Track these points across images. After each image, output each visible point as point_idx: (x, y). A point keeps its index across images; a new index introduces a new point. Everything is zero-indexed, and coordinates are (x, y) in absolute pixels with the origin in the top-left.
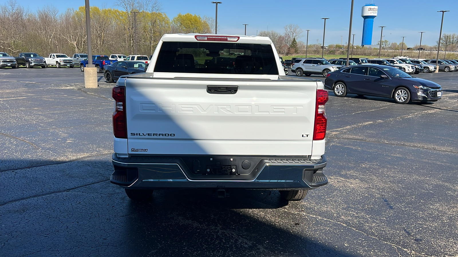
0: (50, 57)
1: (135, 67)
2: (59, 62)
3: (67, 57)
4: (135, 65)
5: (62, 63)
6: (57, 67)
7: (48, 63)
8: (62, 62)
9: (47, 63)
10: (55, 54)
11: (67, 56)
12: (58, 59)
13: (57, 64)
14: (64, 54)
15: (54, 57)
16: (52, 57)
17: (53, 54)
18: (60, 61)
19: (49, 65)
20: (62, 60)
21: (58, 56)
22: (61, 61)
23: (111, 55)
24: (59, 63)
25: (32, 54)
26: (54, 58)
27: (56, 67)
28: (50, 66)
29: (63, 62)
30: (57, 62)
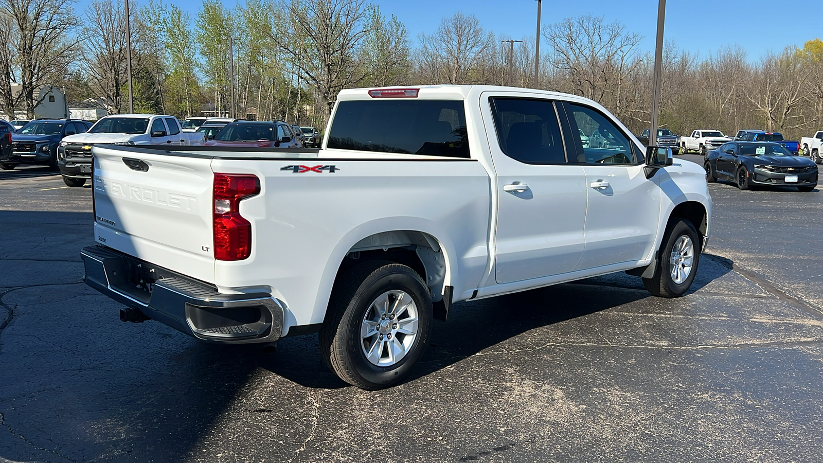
0: (693, 137)
1: (757, 153)
2: (704, 144)
3: (722, 136)
4: (757, 149)
5: (709, 147)
6: (701, 153)
7: (687, 145)
8: (709, 144)
9: (686, 147)
10: (700, 131)
11: (722, 134)
12: (703, 140)
13: (701, 148)
14: (718, 131)
15: (698, 136)
16: (695, 135)
17: (697, 131)
18: (706, 144)
19: (690, 150)
20: (710, 141)
21: (704, 135)
22: (707, 142)
23: (818, 132)
24: (704, 147)
25: (661, 131)
26: (697, 138)
27: (698, 154)
28: (692, 151)
29: (712, 144)
30: (701, 144)
